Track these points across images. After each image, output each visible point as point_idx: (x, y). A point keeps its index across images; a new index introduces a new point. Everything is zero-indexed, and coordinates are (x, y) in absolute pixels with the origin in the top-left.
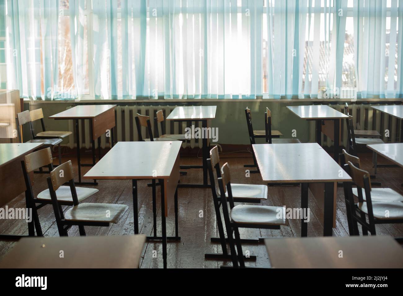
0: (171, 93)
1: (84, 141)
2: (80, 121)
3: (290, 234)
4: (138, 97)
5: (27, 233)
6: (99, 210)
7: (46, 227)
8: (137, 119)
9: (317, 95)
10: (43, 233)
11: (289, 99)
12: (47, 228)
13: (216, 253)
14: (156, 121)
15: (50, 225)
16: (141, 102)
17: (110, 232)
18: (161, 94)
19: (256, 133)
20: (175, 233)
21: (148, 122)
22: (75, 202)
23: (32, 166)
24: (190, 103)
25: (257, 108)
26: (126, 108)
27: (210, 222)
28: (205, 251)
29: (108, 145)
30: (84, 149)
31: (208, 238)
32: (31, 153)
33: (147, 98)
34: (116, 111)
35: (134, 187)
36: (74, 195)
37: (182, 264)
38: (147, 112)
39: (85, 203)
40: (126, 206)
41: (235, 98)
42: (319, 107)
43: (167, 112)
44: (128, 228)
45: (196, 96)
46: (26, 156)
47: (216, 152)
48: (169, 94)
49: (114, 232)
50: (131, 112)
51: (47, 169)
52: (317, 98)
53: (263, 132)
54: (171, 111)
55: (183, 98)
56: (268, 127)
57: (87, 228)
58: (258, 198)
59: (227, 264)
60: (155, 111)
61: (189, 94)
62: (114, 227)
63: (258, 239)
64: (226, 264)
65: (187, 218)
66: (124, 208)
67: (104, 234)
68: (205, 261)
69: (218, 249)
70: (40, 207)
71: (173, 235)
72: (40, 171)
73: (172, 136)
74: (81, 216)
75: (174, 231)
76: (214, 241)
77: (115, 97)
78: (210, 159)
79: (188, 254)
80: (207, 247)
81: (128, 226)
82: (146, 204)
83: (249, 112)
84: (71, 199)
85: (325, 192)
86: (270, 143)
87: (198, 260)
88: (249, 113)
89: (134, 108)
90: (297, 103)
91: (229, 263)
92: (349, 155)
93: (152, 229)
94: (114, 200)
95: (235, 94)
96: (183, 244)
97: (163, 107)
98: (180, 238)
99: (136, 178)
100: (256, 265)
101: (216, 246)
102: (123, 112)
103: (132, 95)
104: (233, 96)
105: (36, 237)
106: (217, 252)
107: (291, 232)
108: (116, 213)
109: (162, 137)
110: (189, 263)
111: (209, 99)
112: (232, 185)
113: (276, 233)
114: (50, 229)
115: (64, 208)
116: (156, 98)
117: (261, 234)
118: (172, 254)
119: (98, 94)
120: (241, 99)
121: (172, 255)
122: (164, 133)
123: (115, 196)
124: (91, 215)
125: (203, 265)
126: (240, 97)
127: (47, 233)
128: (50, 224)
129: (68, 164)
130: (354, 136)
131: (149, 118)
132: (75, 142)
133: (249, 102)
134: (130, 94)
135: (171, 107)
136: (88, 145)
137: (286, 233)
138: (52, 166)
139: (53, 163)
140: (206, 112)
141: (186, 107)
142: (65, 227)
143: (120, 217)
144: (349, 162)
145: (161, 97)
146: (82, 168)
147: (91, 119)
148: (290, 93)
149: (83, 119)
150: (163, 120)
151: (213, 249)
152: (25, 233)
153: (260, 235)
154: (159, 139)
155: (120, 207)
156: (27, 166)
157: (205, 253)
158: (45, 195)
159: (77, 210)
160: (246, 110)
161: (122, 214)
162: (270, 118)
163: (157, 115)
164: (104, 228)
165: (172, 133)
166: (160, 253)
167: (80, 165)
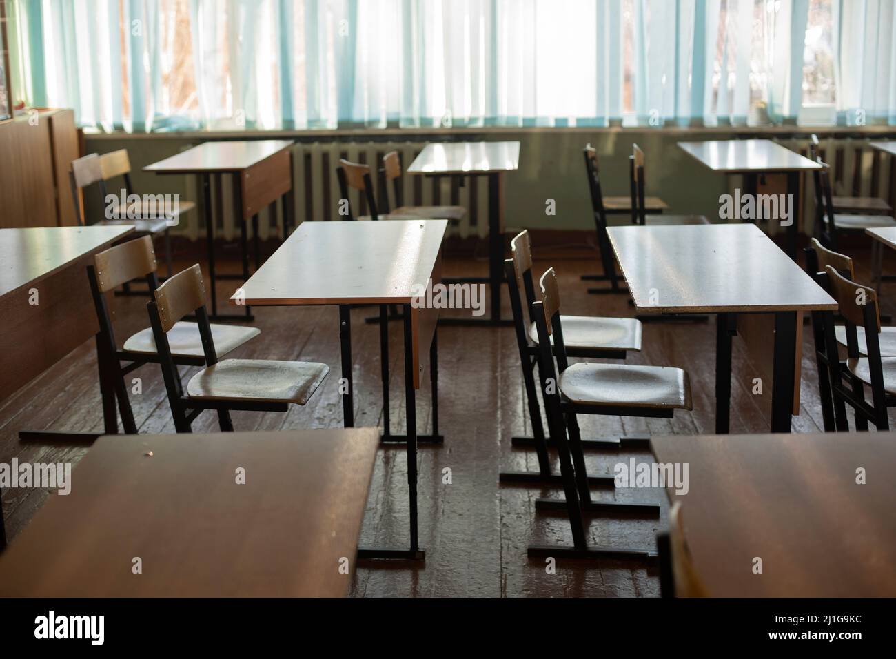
0: (416, 114)
1: (220, 224)
2: (212, 177)
3: (689, 430)
4: (342, 124)
5: (101, 429)
6: (265, 376)
7: (142, 416)
8: (341, 172)
9: (745, 119)
10: (137, 427)
11: (683, 127)
12: (144, 416)
13: (525, 470)
14: (382, 177)
15: (152, 410)
16: (348, 134)
17: (286, 425)
18: (393, 117)
19: (609, 203)
20: (430, 427)
21: (367, 178)
22: (209, 358)
23: (111, 277)
24: (459, 135)
25: (609, 147)
26: (315, 148)
27: (509, 403)
28: (500, 466)
29: (274, 232)
30: (222, 240)
31: (506, 439)
32: (108, 248)
33: (361, 125)
34: (291, 156)
35: (344, 323)
36: (206, 341)
37: (449, 495)
38: (362, 158)
39: (231, 360)
40: (324, 367)
41: (560, 124)
42: (751, 144)
43: (406, 157)
44: (325, 417)
45: (472, 120)
46: (97, 255)
47: (525, 245)
48: (410, 116)
49: (293, 425)
50: (325, 157)
51: (145, 287)
52: (745, 125)
53: (625, 202)
54: (416, 154)
55: (442, 125)
56: (637, 189)
57: (235, 415)
58: (620, 347)
59: (550, 496)
60: (380, 155)
61: (457, 116)
62: (293, 413)
63: (618, 441)
64: (548, 495)
65: (456, 394)
66: (321, 371)
67: (272, 427)
68: (500, 489)
69: (528, 463)
70: (129, 369)
71: (426, 431)
72: (125, 291)
73: (419, 210)
74: (224, 388)
75: (427, 423)
76: (520, 445)
77: (289, 123)
78: (512, 260)
79: (461, 474)
80: (503, 459)
81: (326, 413)
82: (363, 362)
83: (593, 155)
84: (200, 352)
85: (776, 333)
86: (643, 223)
87: (485, 486)
88: (594, 158)
89: (332, 147)
90: (701, 134)
91: (555, 494)
92: (826, 252)
93: (380, 419)
94: (292, 354)
95: (561, 115)
96: (450, 451)
97: (398, 146)
98: (441, 438)
99: (347, 303)
100: (616, 498)
101: (523, 455)
102: (308, 157)
103: (327, 120)
104: (557, 120)
105: (120, 434)
106: (527, 469)
107: (691, 426)
108: (301, 382)
109: (398, 213)
110: (464, 494)
111: (503, 128)
112: (563, 318)
113: (658, 427)
114: (151, 418)
115: (183, 370)
116: (382, 125)
117: (624, 430)
118: (425, 474)
119: (251, 118)
120: (573, 128)
121: (426, 476)
122: (399, 204)
123: (293, 346)
124: (246, 387)
125: (497, 497)
126: (572, 124)
127: (144, 428)
128: (151, 408)
129: (193, 271)
130: (832, 211)
131: (368, 169)
132: (201, 226)
133: (591, 134)
134: (323, 117)
135: (416, 146)
136: (229, 231)
137: (680, 428)
138: (156, 277)
139: (157, 271)
140: (494, 157)
141: (450, 145)
142: (188, 412)
143: (312, 390)
144: (828, 266)
145: (393, 124)
146: (218, 284)
147: (237, 174)
148: (685, 112)
149: (218, 173)
150: (398, 174)
151: (518, 463)
152: (97, 427)
153: (622, 431)
154: (390, 216)
155: (309, 369)
156: (100, 277)
157: (500, 472)
158: (141, 342)
159: (214, 376)
160: (586, 153)
161: (315, 384)
162: (641, 170)
163: (386, 163)
164: (272, 415)
165: (418, 202)
166: (398, 472)
167: (214, 278)
